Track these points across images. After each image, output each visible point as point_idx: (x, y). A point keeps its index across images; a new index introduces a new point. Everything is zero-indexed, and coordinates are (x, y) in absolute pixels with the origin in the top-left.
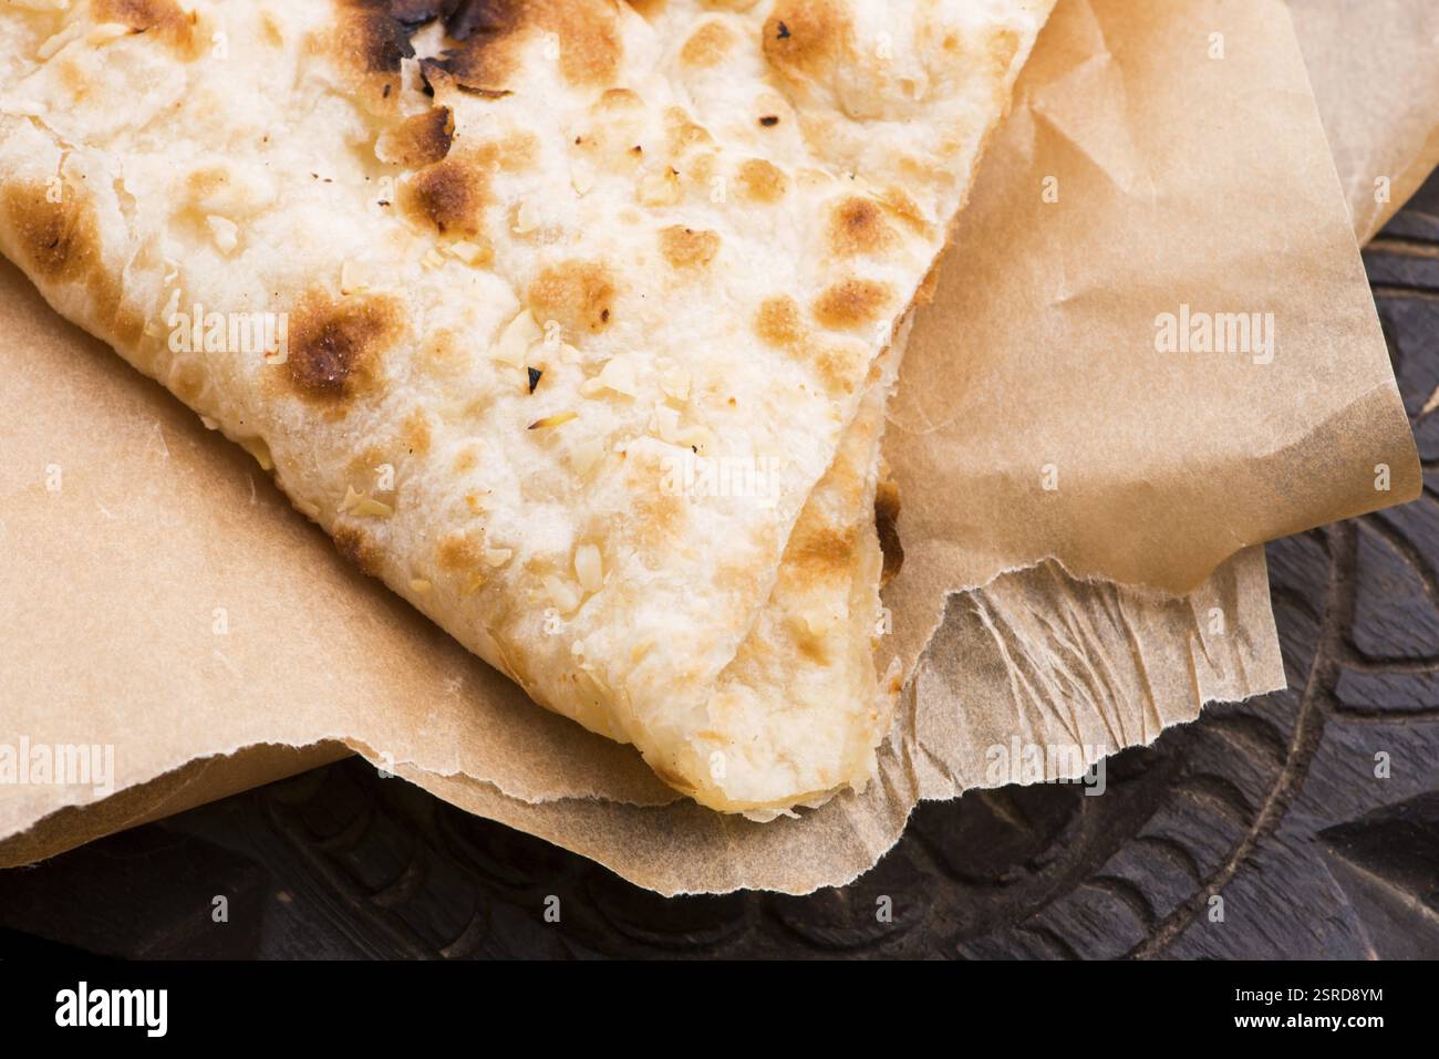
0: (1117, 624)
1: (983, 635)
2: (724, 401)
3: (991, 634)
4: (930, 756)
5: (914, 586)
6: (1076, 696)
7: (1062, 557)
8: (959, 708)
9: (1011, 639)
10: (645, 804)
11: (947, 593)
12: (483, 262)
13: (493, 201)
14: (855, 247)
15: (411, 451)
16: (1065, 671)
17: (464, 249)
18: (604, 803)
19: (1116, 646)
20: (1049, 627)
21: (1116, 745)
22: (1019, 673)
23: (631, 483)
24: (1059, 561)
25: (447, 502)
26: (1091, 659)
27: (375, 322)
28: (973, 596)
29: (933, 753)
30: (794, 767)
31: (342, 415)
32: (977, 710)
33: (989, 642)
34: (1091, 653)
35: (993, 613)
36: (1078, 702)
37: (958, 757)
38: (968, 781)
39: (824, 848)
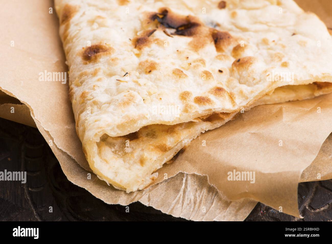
0: (212, 200)
1: (181, 184)
2: (159, 98)
3: (182, 184)
4: (149, 196)
5: (175, 167)
6: (190, 205)
7: (209, 177)
8: (164, 194)
9: (186, 187)
11: (181, 171)
12: (138, 55)
13: (149, 47)
14: (214, 93)
15: (92, 74)
16: (192, 201)
17: (136, 51)
18: (73, 160)
19: (208, 203)
20: (197, 192)
21: (189, 218)
22: (182, 195)
23: (125, 96)
24: (208, 177)
25: (90, 85)
26: (200, 202)
27: (106, 50)
28: (185, 175)
29: (150, 196)
30: (116, 176)
32: (167, 195)
33: (181, 185)
34: (201, 200)
35: (186, 180)
36: (189, 206)
37: (154, 200)
38: (151, 205)
39: (110, 196)
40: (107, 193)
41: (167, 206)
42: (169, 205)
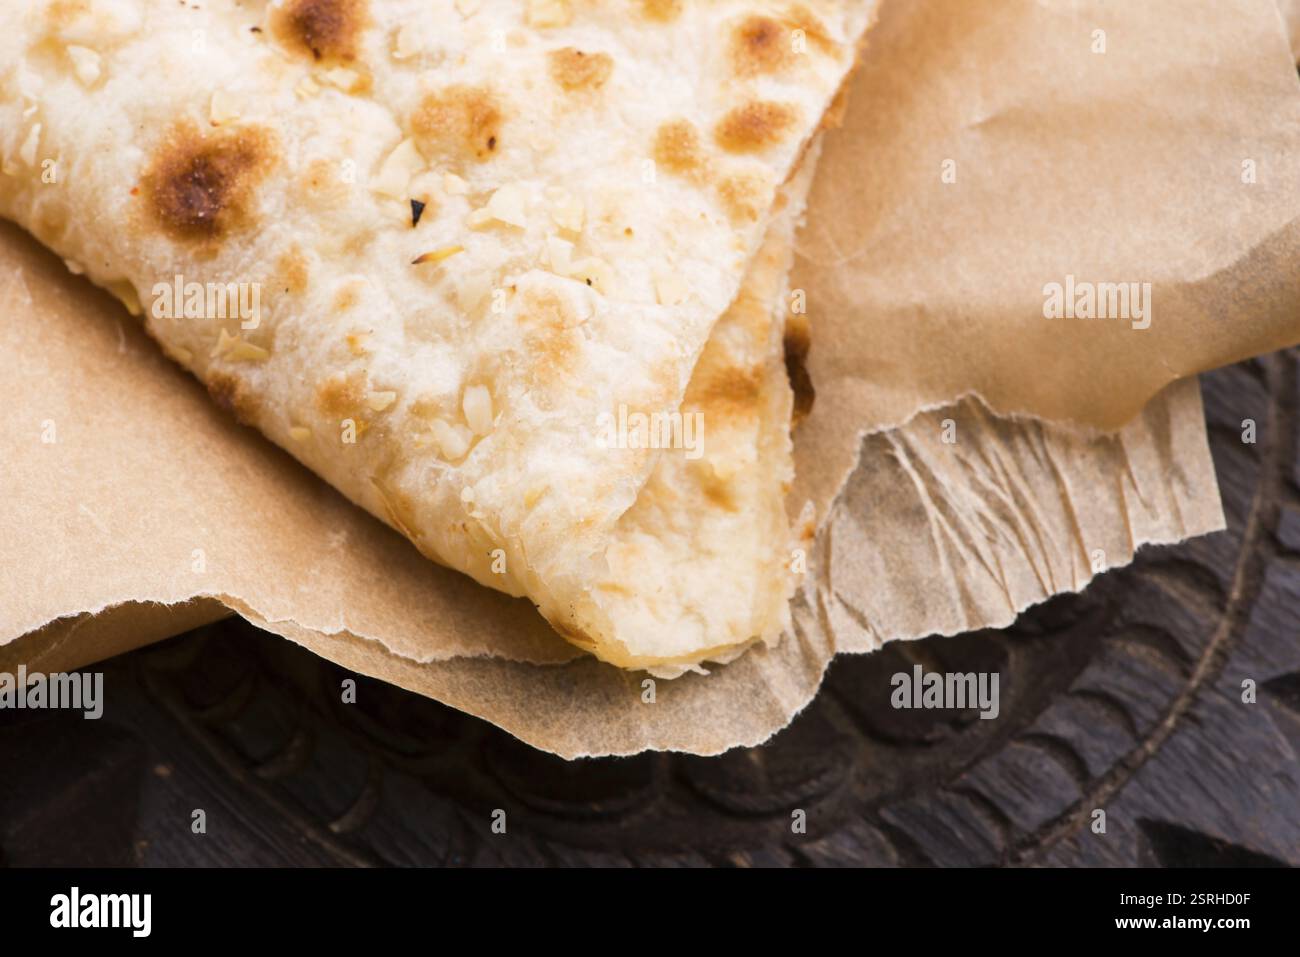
0: (1043, 464)
1: (901, 477)
2: (620, 231)
3: (909, 476)
4: (846, 606)
5: (826, 427)
6: (1001, 540)
7: (985, 393)
8: (877, 555)
9: (931, 481)
10: (544, 662)
11: (862, 433)
12: (361, 89)
13: (371, 24)
14: (757, 67)
15: (287, 290)
16: (989, 515)
17: (341, 76)
18: (499, 661)
19: (1043, 487)
20: (972, 468)
21: (1044, 592)
22: (941, 518)
23: (522, 319)
24: (981, 397)
25: (326, 344)
26: (1017, 501)
27: (246, 154)
28: (890, 437)
29: (850, 603)
30: (702, 620)
31: (213, 254)
32: (896, 557)
33: (908, 485)
34: (1017, 495)
35: (911, 454)
36: (1003, 547)
37: (876, 606)
38: (888, 632)
39: (735, 706)
40: (713, 702)
41: (940, 603)
42: (941, 593)
